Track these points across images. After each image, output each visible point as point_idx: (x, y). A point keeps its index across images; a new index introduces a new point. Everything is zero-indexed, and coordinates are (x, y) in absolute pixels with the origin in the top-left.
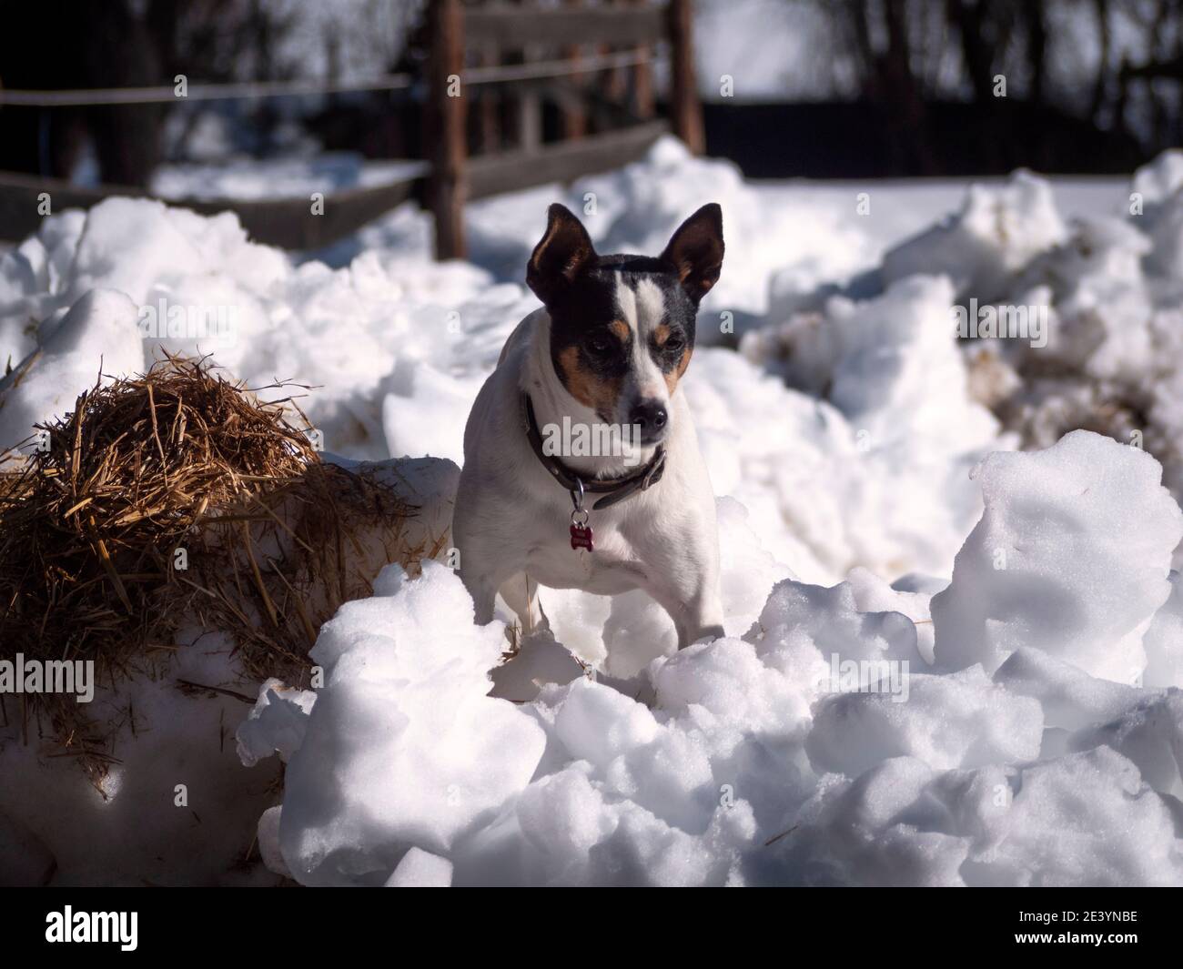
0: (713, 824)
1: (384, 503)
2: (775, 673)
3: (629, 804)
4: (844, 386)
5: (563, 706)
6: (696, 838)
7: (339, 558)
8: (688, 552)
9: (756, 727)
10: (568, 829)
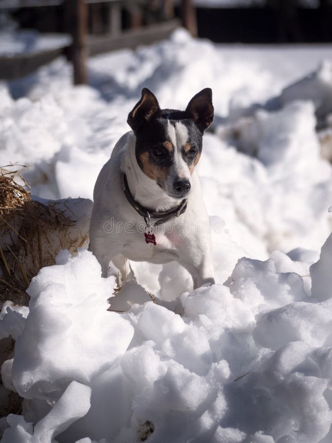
0: (211, 372)
1: (60, 219)
2: (239, 300)
3: (172, 361)
4: (264, 151)
5: (142, 314)
6: (203, 377)
7: (39, 244)
8: (197, 245)
9: (230, 325)
10: (144, 373)
